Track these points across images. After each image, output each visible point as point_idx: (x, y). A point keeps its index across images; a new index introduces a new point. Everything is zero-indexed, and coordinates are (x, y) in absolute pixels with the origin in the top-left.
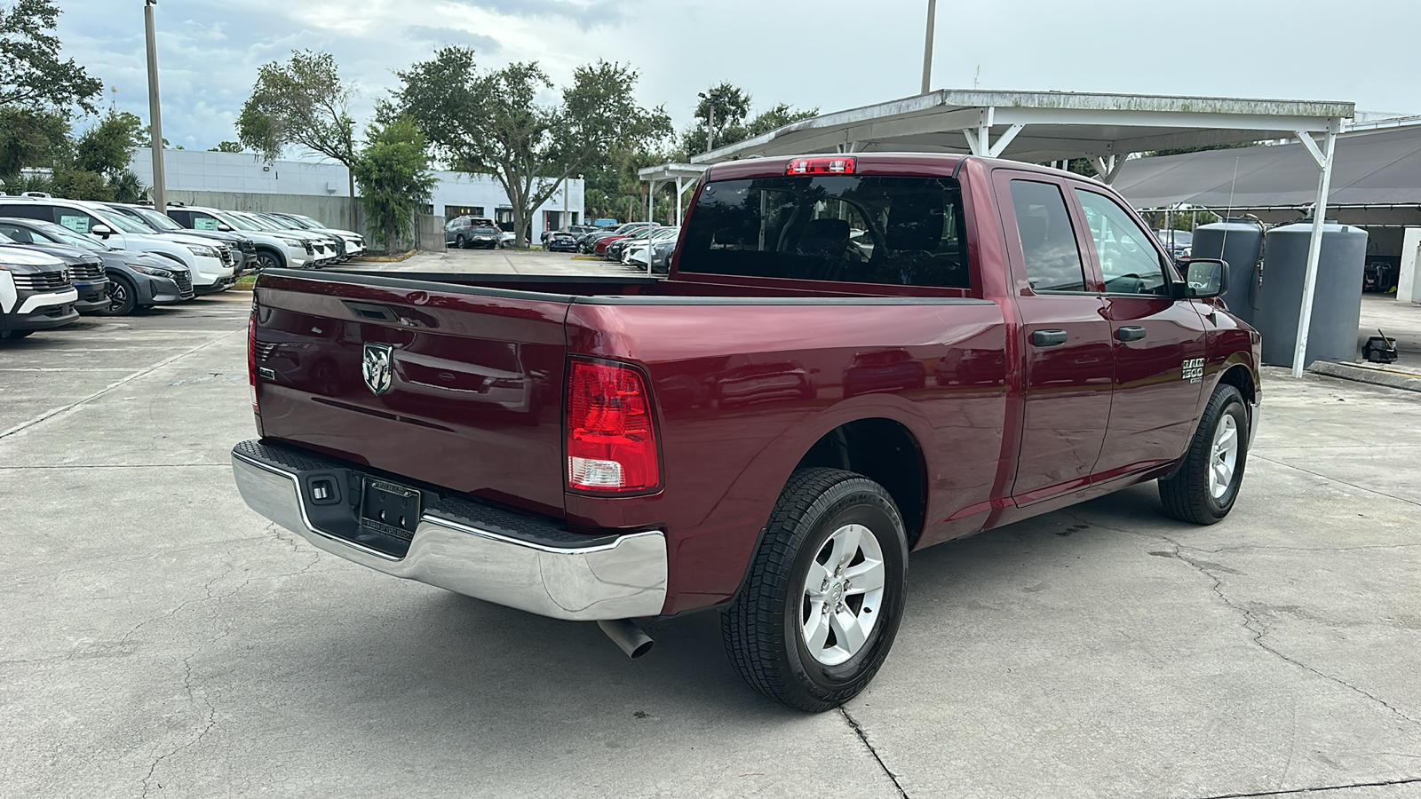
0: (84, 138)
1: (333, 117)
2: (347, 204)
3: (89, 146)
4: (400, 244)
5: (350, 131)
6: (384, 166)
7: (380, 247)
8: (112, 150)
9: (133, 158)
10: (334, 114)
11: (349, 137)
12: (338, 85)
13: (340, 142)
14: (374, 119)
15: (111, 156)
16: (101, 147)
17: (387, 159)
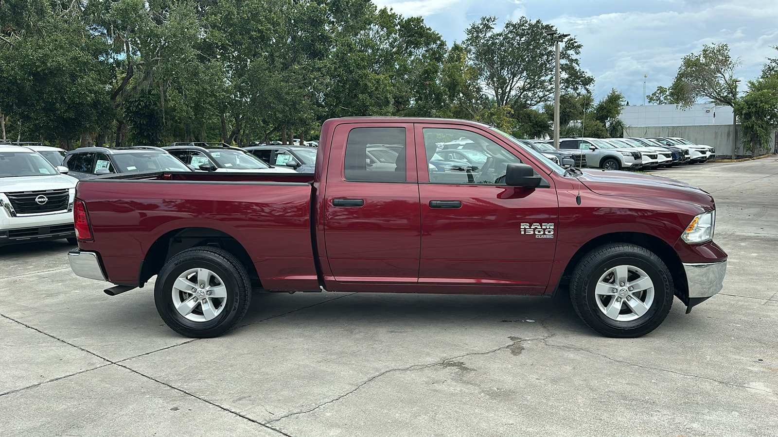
0: (599, 105)
1: (724, 80)
2: (732, 129)
3: (601, 108)
4: (762, 151)
5: (736, 87)
6: (752, 105)
7: (749, 153)
8: (611, 110)
9: (622, 112)
10: (725, 78)
11: (736, 90)
12: (730, 61)
13: (728, 93)
14: (760, 77)
15: (610, 112)
16: (605, 108)
17: (755, 101)
